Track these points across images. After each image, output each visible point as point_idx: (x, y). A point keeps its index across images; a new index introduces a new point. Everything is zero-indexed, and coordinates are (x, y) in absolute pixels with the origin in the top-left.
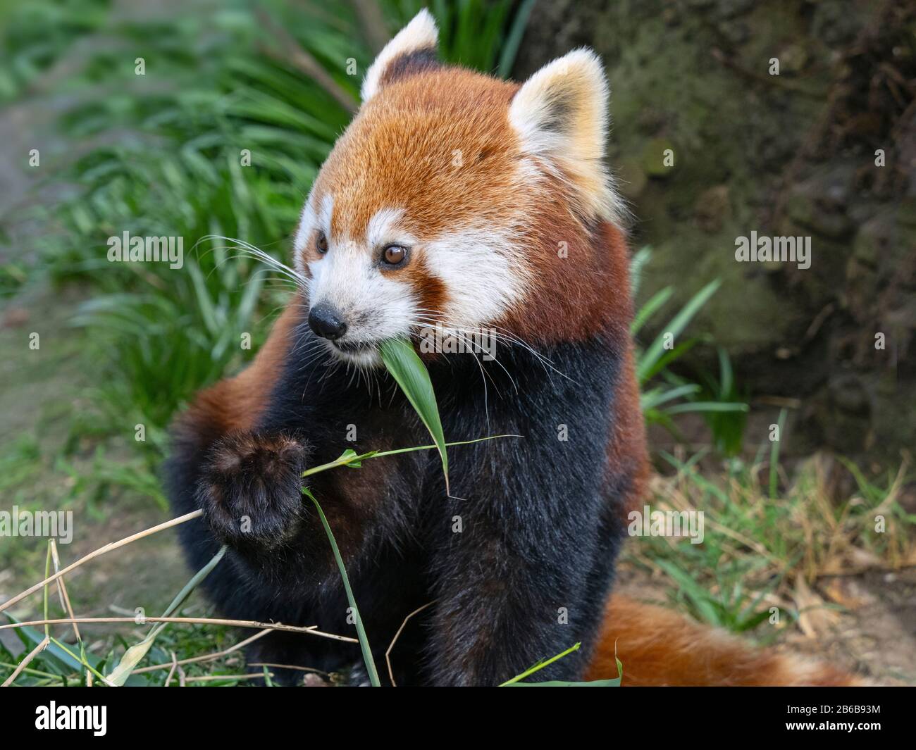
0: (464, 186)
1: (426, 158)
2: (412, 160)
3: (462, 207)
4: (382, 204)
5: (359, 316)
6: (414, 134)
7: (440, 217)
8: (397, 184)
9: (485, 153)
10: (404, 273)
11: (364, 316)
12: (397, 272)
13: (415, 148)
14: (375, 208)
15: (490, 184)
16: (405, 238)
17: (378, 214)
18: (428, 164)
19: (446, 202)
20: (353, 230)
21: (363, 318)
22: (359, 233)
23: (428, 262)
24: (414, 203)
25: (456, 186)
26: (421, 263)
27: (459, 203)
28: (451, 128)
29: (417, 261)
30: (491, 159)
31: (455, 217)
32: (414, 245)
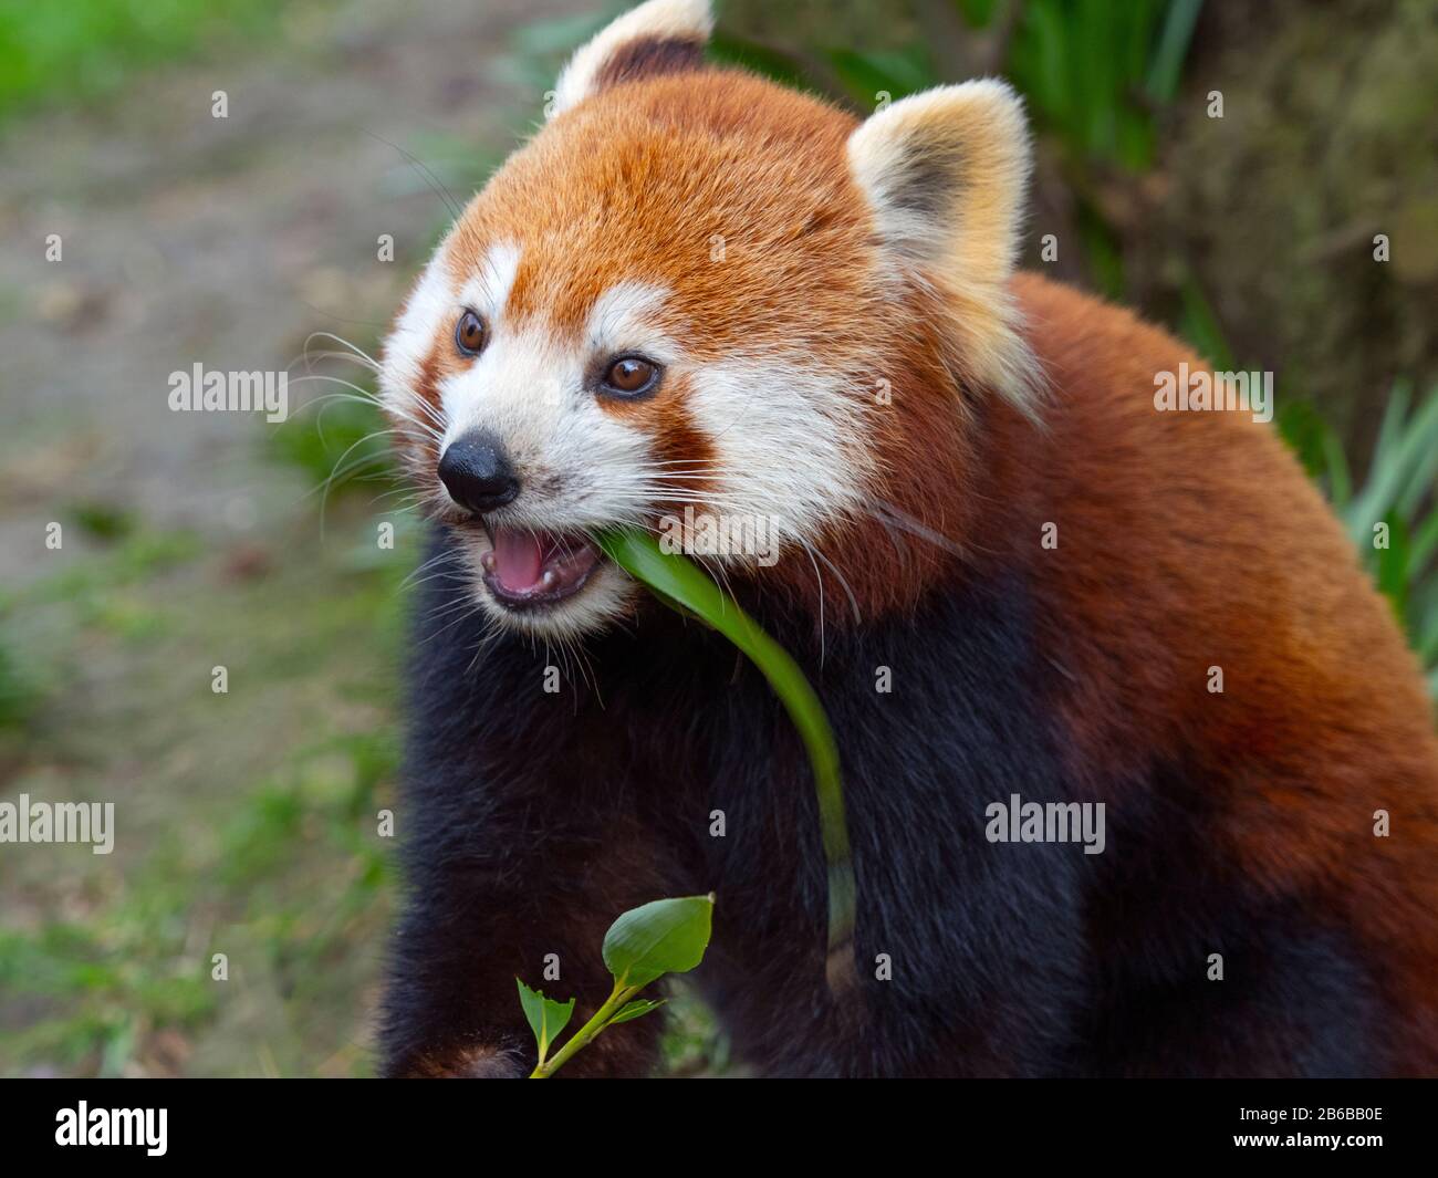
0: (779, 274)
1: (716, 210)
2: (689, 211)
3: (772, 312)
4: (629, 272)
5: (546, 477)
6: (697, 166)
7: (729, 322)
8: (662, 244)
9: (821, 221)
10: (646, 410)
11: (556, 480)
12: (630, 406)
13: (696, 189)
14: (614, 277)
15: (826, 282)
16: (659, 346)
17: (615, 290)
18: (718, 221)
19: (746, 297)
20: (561, 310)
21: (554, 485)
22: (572, 317)
23: (692, 401)
24: (689, 284)
25: (767, 270)
26: (678, 403)
27: (768, 305)
28: (763, 168)
29: (673, 393)
30: (829, 233)
31: (757, 329)
32: (673, 362)
